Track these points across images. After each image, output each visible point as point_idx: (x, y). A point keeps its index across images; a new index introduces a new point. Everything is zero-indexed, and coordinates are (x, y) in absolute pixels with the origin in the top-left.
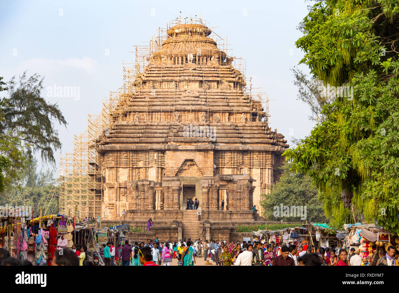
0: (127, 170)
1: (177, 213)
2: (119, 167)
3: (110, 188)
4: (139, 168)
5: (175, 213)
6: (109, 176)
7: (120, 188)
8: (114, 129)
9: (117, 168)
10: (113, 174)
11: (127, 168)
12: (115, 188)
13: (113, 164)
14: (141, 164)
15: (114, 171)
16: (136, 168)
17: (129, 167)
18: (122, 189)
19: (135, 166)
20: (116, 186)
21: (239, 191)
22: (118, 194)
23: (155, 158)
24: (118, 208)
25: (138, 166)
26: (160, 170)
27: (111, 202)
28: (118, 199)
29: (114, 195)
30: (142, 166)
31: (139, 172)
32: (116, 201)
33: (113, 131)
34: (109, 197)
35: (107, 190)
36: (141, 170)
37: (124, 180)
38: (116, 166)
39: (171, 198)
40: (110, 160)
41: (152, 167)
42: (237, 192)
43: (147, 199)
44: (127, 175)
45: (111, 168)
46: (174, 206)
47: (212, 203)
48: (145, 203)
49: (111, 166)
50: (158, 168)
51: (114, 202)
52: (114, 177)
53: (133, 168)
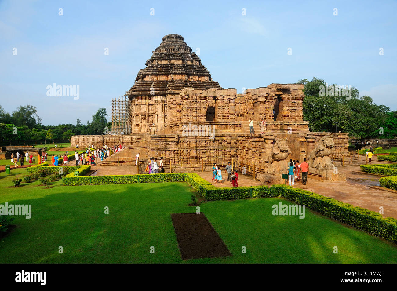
0: (145, 106)
1: (235, 125)
2: (141, 104)
3: (136, 115)
4: (152, 105)
5: (233, 124)
6: (136, 109)
7: (142, 115)
8: (138, 84)
9: (140, 104)
10: (138, 108)
11: (145, 104)
12: (139, 115)
13: (138, 103)
14: (153, 102)
15: (138, 106)
16: (151, 105)
17: (147, 104)
18: (143, 116)
19: (150, 104)
20: (140, 114)
21: (294, 101)
22: (141, 119)
23: (161, 99)
24: (141, 126)
25: (151, 104)
26: (164, 105)
27: (137, 123)
28: (141, 121)
29: (139, 119)
30: (154, 103)
31: (152, 107)
32: (140, 123)
33: (137, 85)
34: (136, 121)
35: (134, 117)
36: (153, 106)
37: (144, 111)
38: (139, 103)
39: (227, 108)
40: (136, 100)
41: (159, 104)
42: (292, 102)
43: (199, 110)
44: (146, 108)
45: (136, 105)
46: (230, 117)
47: (268, 114)
48: (198, 115)
49: (137, 104)
50: (163, 104)
51: (139, 123)
52: (139, 110)
53: (149, 105)
